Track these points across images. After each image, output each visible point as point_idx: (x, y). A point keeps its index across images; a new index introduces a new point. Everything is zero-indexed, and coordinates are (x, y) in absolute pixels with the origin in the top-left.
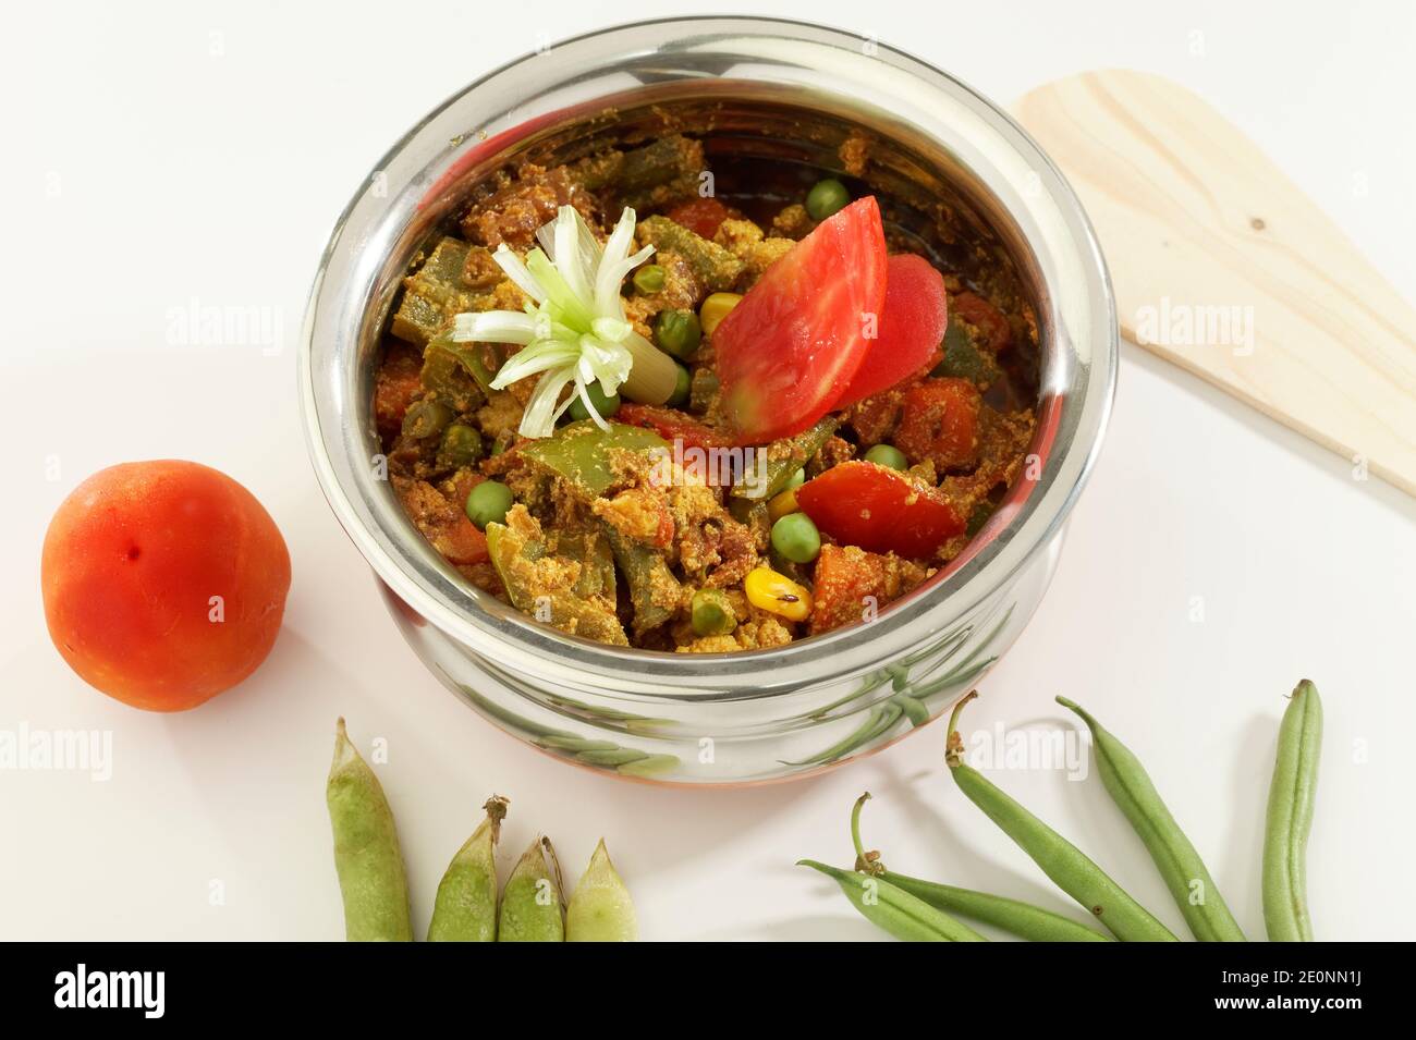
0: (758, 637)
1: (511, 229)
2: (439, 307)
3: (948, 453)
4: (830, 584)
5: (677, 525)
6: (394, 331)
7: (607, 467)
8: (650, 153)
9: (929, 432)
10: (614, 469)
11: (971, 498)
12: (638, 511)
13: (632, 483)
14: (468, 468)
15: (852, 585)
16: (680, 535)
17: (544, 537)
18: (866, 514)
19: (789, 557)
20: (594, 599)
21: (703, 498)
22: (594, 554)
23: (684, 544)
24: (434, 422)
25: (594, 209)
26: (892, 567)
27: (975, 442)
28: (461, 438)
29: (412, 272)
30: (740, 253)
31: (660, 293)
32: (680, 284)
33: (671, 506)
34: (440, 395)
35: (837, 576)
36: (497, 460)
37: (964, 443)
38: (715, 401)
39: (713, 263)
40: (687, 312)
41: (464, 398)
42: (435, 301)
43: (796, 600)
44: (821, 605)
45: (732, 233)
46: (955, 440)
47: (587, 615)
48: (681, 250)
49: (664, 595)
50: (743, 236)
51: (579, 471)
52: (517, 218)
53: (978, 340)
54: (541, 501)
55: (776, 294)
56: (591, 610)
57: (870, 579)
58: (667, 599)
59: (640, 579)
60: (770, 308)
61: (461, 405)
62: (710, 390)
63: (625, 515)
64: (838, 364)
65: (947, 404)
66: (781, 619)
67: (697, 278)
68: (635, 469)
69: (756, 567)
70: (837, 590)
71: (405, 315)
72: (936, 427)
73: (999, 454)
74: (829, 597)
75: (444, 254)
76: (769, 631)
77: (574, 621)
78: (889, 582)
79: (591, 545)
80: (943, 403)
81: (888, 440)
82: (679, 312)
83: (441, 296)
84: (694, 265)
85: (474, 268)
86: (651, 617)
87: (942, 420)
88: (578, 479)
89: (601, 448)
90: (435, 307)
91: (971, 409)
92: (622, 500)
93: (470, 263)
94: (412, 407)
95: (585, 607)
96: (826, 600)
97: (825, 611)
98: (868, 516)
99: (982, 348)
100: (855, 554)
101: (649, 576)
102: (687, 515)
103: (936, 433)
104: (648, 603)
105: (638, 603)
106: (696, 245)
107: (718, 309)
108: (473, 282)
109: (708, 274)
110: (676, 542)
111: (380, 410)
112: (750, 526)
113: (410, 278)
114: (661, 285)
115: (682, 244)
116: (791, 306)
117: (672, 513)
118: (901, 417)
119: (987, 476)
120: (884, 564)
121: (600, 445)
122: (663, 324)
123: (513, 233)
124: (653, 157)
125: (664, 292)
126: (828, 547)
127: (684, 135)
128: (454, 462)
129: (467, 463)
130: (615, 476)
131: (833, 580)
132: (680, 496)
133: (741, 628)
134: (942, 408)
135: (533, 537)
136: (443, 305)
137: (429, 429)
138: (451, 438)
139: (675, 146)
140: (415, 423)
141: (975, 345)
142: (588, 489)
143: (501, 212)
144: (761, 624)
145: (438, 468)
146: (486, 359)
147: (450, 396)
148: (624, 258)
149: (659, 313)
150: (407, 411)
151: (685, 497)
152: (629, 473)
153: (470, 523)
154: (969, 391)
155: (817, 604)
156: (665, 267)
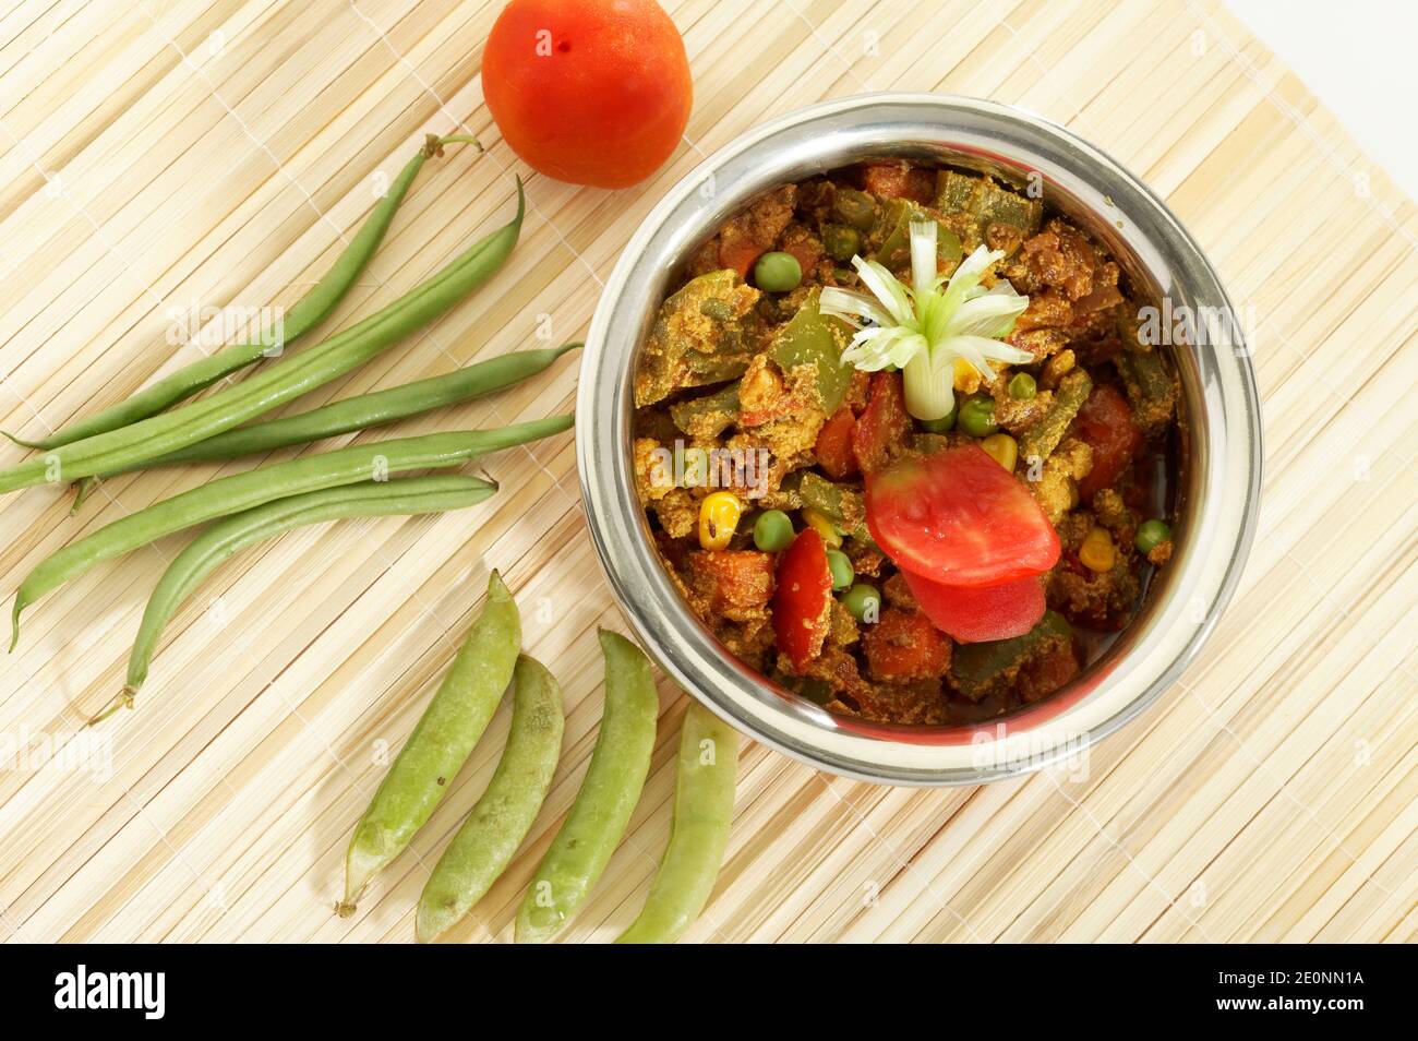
0: (679, 507)
1: (1042, 260)
2: (967, 207)
3: (878, 656)
4: (727, 562)
5: (759, 428)
6: (940, 172)
7: (799, 363)
8: (1159, 377)
9: (892, 637)
10: (795, 368)
11: (828, 676)
12: (755, 393)
13: (787, 385)
14: (823, 251)
15: (731, 582)
16: (753, 432)
17: (735, 319)
18: (796, 588)
19: (757, 527)
20: (683, 367)
21: (788, 448)
22: (730, 363)
23: (746, 437)
24: (853, 216)
25: (1103, 333)
26: (751, 614)
27: (889, 677)
28: (843, 241)
29: (997, 181)
30: (1050, 461)
31: (1008, 396)
32: (1021, 412)
33: (776, 422)
34: (879, 217)
35: (736, 568)
36: (827, 272)
37: (885, 668)
38: (916, 454)
39: (1037, 439)
40: (992, 421)
41: (880, 239)
42: (971, 205)
43: (713, 537)
44: (711, 557)
45: (1072, 453)
46: (887, 659)
47: (666, 362)
48: (1054, 410)
49: (699, 424)
50: (1072, 463)
51: (792, 340)
52: (1053, 264)
53: (1004, 677)
54: (784, 313)
55: (998, 494)
56: (670, 366)
57: (735, 595)
58: (697, 426)
59: (714, 403)
60: (988, 490)
61: (873, 237)
62: (926, 449)
63: (752, 382)
64: (911, 553)
65: (913, 649)
66: (696, 525)
67: (1029, 428)
68: (797, 386)
69: (741, 500)
70: (725, 569)
71: (952, 179)
72: (895, 642)
73: (885, 700)
74: (718, 563)
75: (1023, 207)
76: (684, 516)
77: (660, 353)
78: (734, 613)
79: (738, 359)
80: (914, 646)
81: (885, 604)
82: (992, 415)
83: (974, 208)
84: (1038, 424)
85: (1003, 233)
86: (680, 416)
87: (900, 647)
88: (783, 339)
89: (818, 357)
90: (965, 204)
91: (914, 670)
92: (766, 380)
93: (1007, 230)
94: (869, 196)
95: (672, 362)
96: (714, 561)
97: (707, 561)
98: (794, 589)
99: (996, 681)
100: (762, 581)
101: (716, 409)
102: (771, 436)
103: (890, 643)
104: (690, 411)
105: (693, 404)
106: (1056, 422)
107: (1001, 449)
108: (989, 233)
109: (1030, 437)
110: (747, 430)
111: (870, 170)
112: (779, 491)
113: (991, 180)
114: (1017, 397)
115: (1060, 410)
116: (984, 507)
117: (768, 422)
118: (907, 612)
119: (859, 690)
120: (756, 607)
121: (822, 356)
122: (982, 402)
123: (1038, 263)
124: (1155, 379)
125: (1008, 400)
126: (765, 557)
127: (1174, 403)
128: (826, 238)
129: (827, 249)
130: (789, 370)
131: (731, 565)
132: (786, 428)
133: (685, 493)
134: (910, 645)
135: (734, 310)
136: (968, 211)
137: (848, 213)
138: (843, 232)
139: (1167, 396)
140: (853, 200)
141: (997, 674)
142: (775, 349)
143: (1060, 249)
144: (688, 508)
145: (822, 225)
146: (899, 251)
147: (880, 226)
148: (985, 357)
149: (993, 398)
150: (865, 192)
151: (786, 432)
152: (794, 381)
153: (756, 255)
154: (934, 668)
155: (713, 554)
156: (1035, 397)
